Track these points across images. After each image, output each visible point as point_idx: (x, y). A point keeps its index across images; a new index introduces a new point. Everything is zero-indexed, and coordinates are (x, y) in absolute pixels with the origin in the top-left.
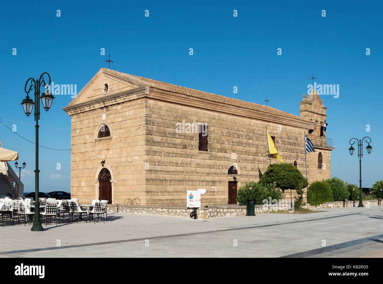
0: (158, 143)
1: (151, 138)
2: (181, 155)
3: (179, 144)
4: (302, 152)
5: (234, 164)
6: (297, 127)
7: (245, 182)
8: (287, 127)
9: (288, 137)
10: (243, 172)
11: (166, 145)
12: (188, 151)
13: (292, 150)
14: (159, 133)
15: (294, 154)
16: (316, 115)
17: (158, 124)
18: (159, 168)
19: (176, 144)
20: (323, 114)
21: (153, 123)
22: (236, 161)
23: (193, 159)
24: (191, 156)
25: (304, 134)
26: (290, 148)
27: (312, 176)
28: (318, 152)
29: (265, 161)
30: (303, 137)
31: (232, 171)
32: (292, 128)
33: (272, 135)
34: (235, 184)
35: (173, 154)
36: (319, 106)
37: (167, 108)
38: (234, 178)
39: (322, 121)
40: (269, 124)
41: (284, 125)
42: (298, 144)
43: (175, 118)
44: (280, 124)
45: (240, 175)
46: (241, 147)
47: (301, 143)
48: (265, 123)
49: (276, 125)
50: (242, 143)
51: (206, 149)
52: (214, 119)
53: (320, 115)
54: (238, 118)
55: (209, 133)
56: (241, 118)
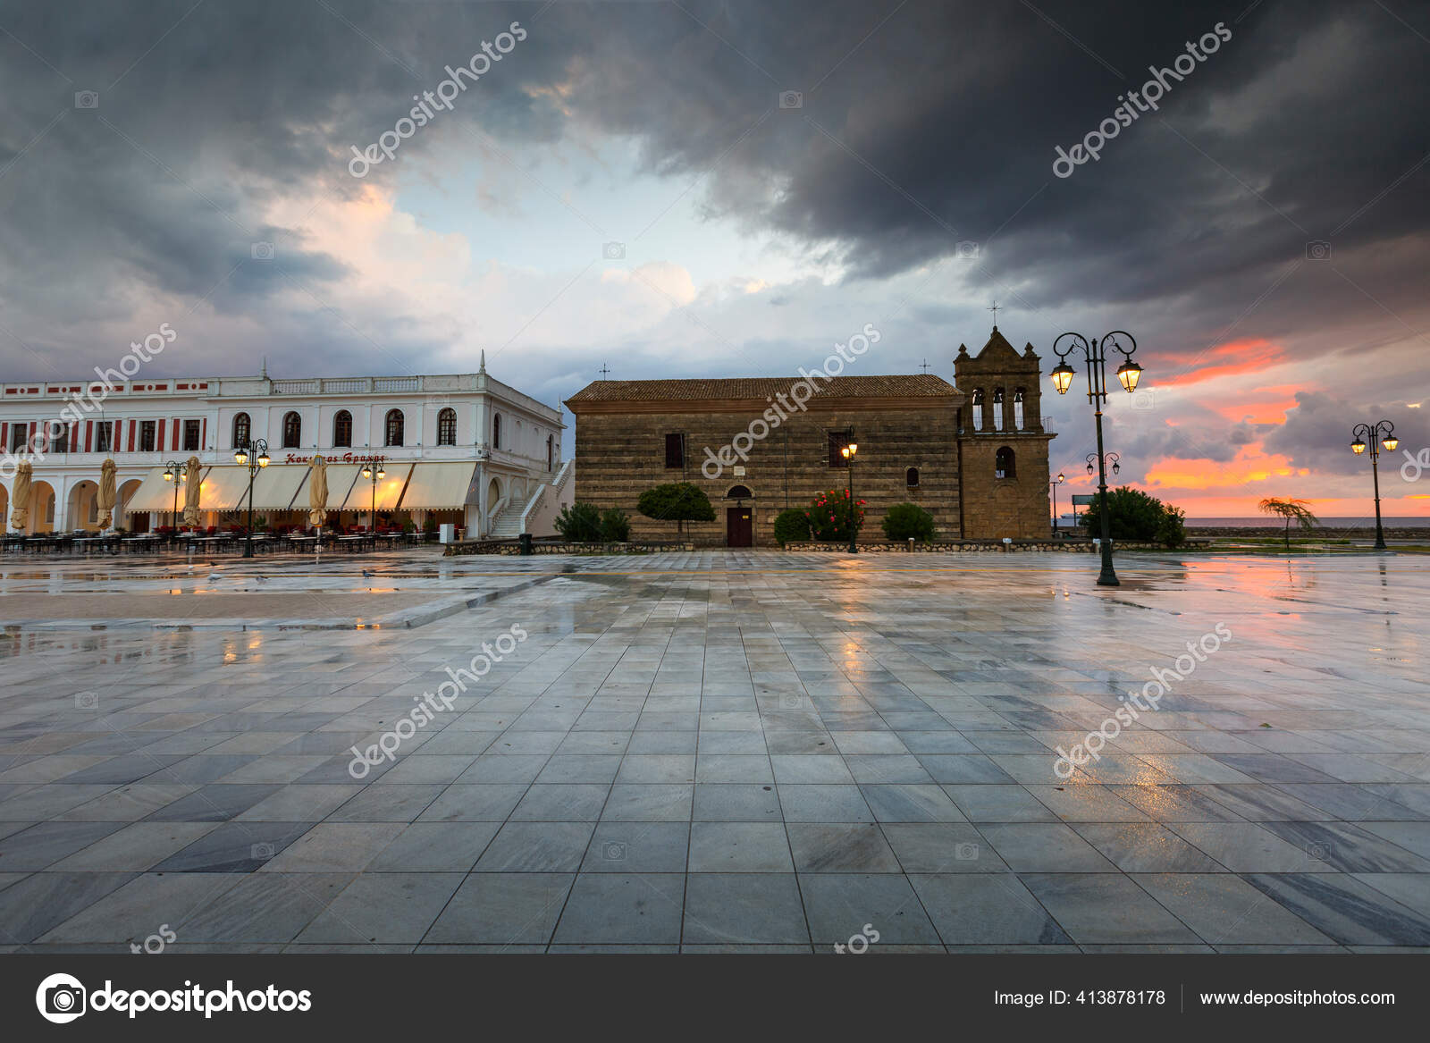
0: (594, 465)
1: (584, 460)
3: (629, 463)
4: (932, 450)
5: (742, 483)
6: (916, 409)
7: (768, 509)
8: (884, 413)
9: (888, 429)
10: (764, 494)
11: (608, 466)
12: (646, 470)
13: (899, 450)
14: (595, 452)
15: (907, 456)
16: (995, 377)
17: (595, 441)
18: (596, 494)
19: (625, 464)
20: (1026, 370)
21: (587, 442)
22: (745, 478)
23: (654, 481)
24: (651, 476)
25: (942, 419)
26: (895, 447)
27: (972, 492)
28: (997, 446)
29: (818, 474)
30: (936, 423)
31: (739, 492)
32: (902, 412)
33: (838, 431)
34: (748, 511)
35: (619, 476)
36: (1010, 358)
37: (610, 421)
38: (739, 503)
39: (1021, 385)
40: (831, 413)
41: (873, 410)
42: (919, 439)
43: (623, 431)
44: (860, 410)
45: (755, 498)
46: (758, 456)
47: (930, 436)
48: (821, 413)
49: (850, 413)
50: (761, 450)
51: (681, 466)
52: (696, 422)
53: (1017, 373)
54: (750, 415)
55: (686, 444)
56: (756, 415)
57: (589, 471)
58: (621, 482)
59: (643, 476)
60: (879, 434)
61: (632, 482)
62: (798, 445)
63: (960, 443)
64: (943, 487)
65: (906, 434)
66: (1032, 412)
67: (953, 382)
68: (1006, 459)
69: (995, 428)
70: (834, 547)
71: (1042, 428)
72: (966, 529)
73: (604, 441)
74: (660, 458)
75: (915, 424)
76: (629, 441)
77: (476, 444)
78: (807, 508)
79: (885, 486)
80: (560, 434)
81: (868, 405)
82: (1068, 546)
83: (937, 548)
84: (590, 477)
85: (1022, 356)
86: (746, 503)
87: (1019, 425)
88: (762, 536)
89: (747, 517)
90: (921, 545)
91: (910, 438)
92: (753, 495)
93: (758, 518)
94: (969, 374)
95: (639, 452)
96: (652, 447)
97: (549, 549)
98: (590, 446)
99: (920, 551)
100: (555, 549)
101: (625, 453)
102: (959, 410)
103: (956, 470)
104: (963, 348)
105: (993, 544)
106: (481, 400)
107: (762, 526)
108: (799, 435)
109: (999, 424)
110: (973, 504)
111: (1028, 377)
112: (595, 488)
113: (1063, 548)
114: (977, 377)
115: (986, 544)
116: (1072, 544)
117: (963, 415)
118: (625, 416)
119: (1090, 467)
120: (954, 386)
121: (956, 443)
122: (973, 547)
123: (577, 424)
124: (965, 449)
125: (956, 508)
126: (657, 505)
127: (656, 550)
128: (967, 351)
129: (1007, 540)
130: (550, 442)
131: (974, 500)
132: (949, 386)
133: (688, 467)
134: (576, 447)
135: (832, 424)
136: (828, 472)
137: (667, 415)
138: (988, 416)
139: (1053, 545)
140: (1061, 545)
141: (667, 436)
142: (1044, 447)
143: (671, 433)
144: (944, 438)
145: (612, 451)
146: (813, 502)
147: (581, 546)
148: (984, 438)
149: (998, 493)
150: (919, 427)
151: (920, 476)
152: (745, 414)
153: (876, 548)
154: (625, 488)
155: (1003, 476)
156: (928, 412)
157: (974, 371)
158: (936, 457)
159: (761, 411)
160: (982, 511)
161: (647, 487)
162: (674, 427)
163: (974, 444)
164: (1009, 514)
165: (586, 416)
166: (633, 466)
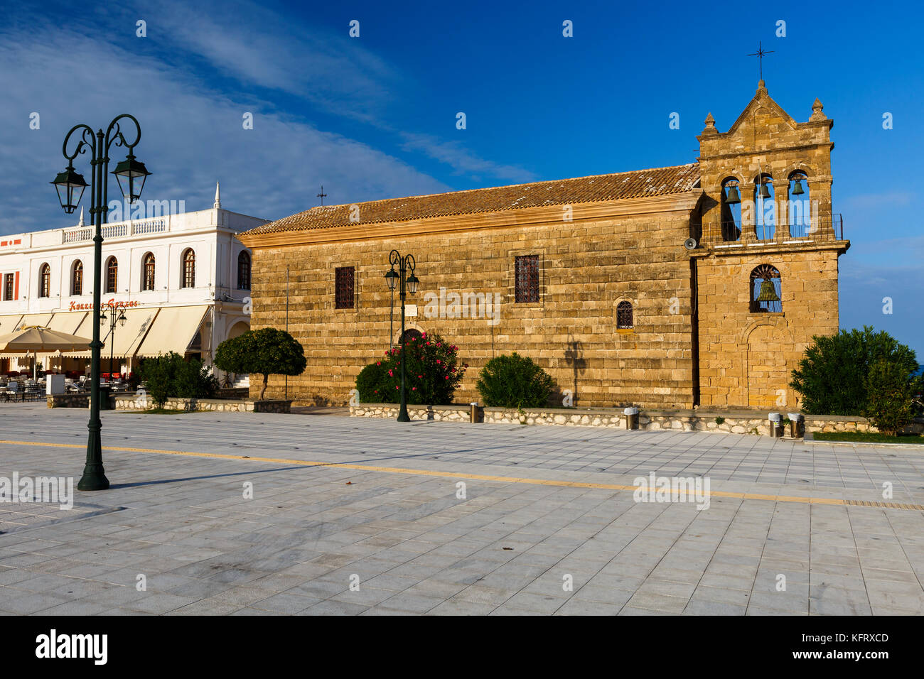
0: (268, 307)
2: (303, 320)
3: (300, 304)
4: (652, 275)
5: (413, 326)
6: (628, 216)
8: (586, 225)
9: (592, 247)
11: (279, 308)
12: (316, 312)
13: (607, 277)
14: (267, 292)
15: (617, 285)
17: (269, 279)
19: (296, 305)
20: (806, 143)
21: (260, 280)
22: (417, 319)
23: (324, 325)
24: (320, 320)
25: (666, 228)
26: (601, 273)
27: (714, 336)
28: (752, 263)
30: (659, 235)
32: (610, 222)
33: (527, 253)
36: (780, 127)
37: (283, 255)
40: (518, 230)
42: (636, 259)
43: (294, 266)
46: (432, 291)
47: (650, 254)
48: (505, 231)
51: (351, 305)
52: (366, 252)
53: (791, 150)
54: (424, 238)
55: (356, 278)
56: (431, 237)
57: (262, 314)
59: (312, 320)
60: (580, 255)
61: (302, 327)
62: (479, 276)
63: (693, 261)
64: (667, 328)
65: (615, 254)
73: (277, 279)
74: (330, 297)
75: (629, 237)
76: (299, 279)
77: (210, 285)
79: (586, 327)
83: (534, 419)
90: (513, 413)
91: (621, 259)
95: (309, 291)
96: (322, 285)
98: (263, 286)
101: (297, 292)
103: (687, 302)
108: (479, 262)
110: (714, 352)
111: (810, 152)
114: (726, 162)
118: (297, 247)
121: (687, 264)
124: (701, 271)
125: (686, 360)
131: (714, 346)
133: (357, 308)
135: (520, 246)
136: (514, 310)
137: (338, 244)
141: (337, 270)
143: (340, 266)
144: (672, 258)
145: (284, 291)
150: (635, 242)
151: (635, 314)
156: (646, 220)
157: (721, 153)
158: (657, 285)
159: (435, 233)
160: (726, 363)
161: (317, 332)
162: (344, 259)
163: (715, 261)
164: (772, 369)
165: (261, 251)
166: (303, 307)
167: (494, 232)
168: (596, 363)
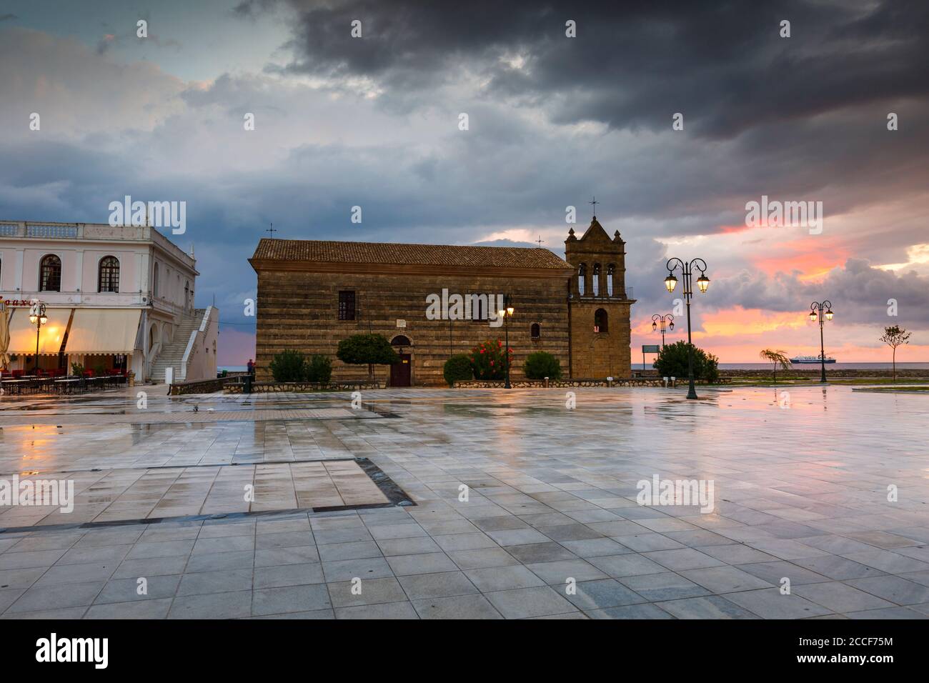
0: (275, 316)
1: (264, 311)
2: (310, 327)
3: (306, 315)
4: (550, 310)
5: (403, 333)
6: (539, 278)
7: (424, 355)
8: (515, 280)
9: (518, 292)
10: (420, 342)
11: (287, 317)
12: (322, 321)
14: (275, 304)
15: (533, 314)
16: (595, 255)
17: (275, 295)
18: (276, 341)
19: (302, 315)
20: (615, 251)
21: (268, 295)
22: (406, 329)
23: (329, 331)
24: (326, 326)
25: (557, 286)
26: (523, 307)
27: (577, 343)
28: (595, 308)
29: (464, 327)
30: (553, 289)
31: (402, 341)
32: (528, 280)
34: (408, 357)
35: (297, 326)
36: (604, 241)
37: (290, 277)
38: (401, 350)
39: (612, 262)
40: (475, 278)
41: (508, 277)
42: (541, 301)
43: (300, 287)
44: (497, 276)
45: (414, 346)
46: (416, 311)
47: (549, 299)
48: (466, 278)
49: (489, 279)
50: (419, 307)
51: (352, 318)
52: (365, 282)
53: (609, 253)
54: (410, 277)
55: (356, 299)
56: (415, 277)
57: (269, 321)
58: (299, 331)
59: (319, 327)
60: (511, 296)
61: (309, 332)
63: (569, 304)
64: (557, 338)
65: (531, 297)
66: (619, 283)
67: (564, 257)
68: (601, 317)
69: (594, 294)
70: (491, 385)
71: (625, 295)
72: (574, 371)
73: (284, 295)
74: (334, 311)
75: (538, 289)
76: (306, 296)
77: (141, 291)
78: (470, 355)
79: (515, 337)
80: (194, 281)
81: (503, 273)
82: (648, 382)
83: (563, 384)
84: (271, 326)
85: (613, 240)
86: (406, 350)
87: (610, 292)
88: (419, 377)
89: (407, 362)
90: (553, 382)
91: (533, 300)
92: (412, 344)
93: (416, 362)
94: (576, 252)
95: (316, 306)
96: (327, 302)
97: (266, 388)
98: (270, 299)
99: (552, 387)
100: (271, 388)
101: (303, 306)
102: (569, 280)
103: (567, 325)
104: (572, 232)
105: (600, 382)
106: (147, 250)
107: (419, 369)
109: (596, 291)
110: (579, 352)
111: (617, 256)
112: (275, 336)
113: (645, 384)
114: (581, 255)
115: (596, 382)
116: (650, 381)
117: (571, 284)
118: (303, 274)
119: (654, 324)
120: (565, 260)
121: (567, 305)
122: (588, 384)
123: (258, 278)
124: (573, 310)
125: (566, 355)
126: (356, 352)
127: (356, 388)
128: (574, 234)
129: (609, 379)
130: (187, 289)
131: (579, 349)
132: (561, 260)
133: (358, 320)
134: (258, 300)
135: (475, 287)
136: (472, 326)
137: (340, 275)
138: (588, 285)
139: (639, 381)
140: (644, 382)
141: (340, 292)
142: (627, 311)
143: (343, 290)
144: (559, 301)
145: (290, 305)
146: (474, 350)
147: (294, 386)
148: (587, 302)
149: (596, 343)
150: (540, 292)
151: (541, 330)
152: (407, 276)
153: (522, 385)
154: (302, 337)
155: (598, 331)
156: (547, 280)
157: (579, 250)
158: (552, 316)
159: (419, 275)
160: (585, 357)
161: (323, 336)
162: (346, 285)
163: (579, 305)
164: (603, 360)
165: (267, 273)
166: (310, 317)
167: (460, 278)
168: (520, 357)
